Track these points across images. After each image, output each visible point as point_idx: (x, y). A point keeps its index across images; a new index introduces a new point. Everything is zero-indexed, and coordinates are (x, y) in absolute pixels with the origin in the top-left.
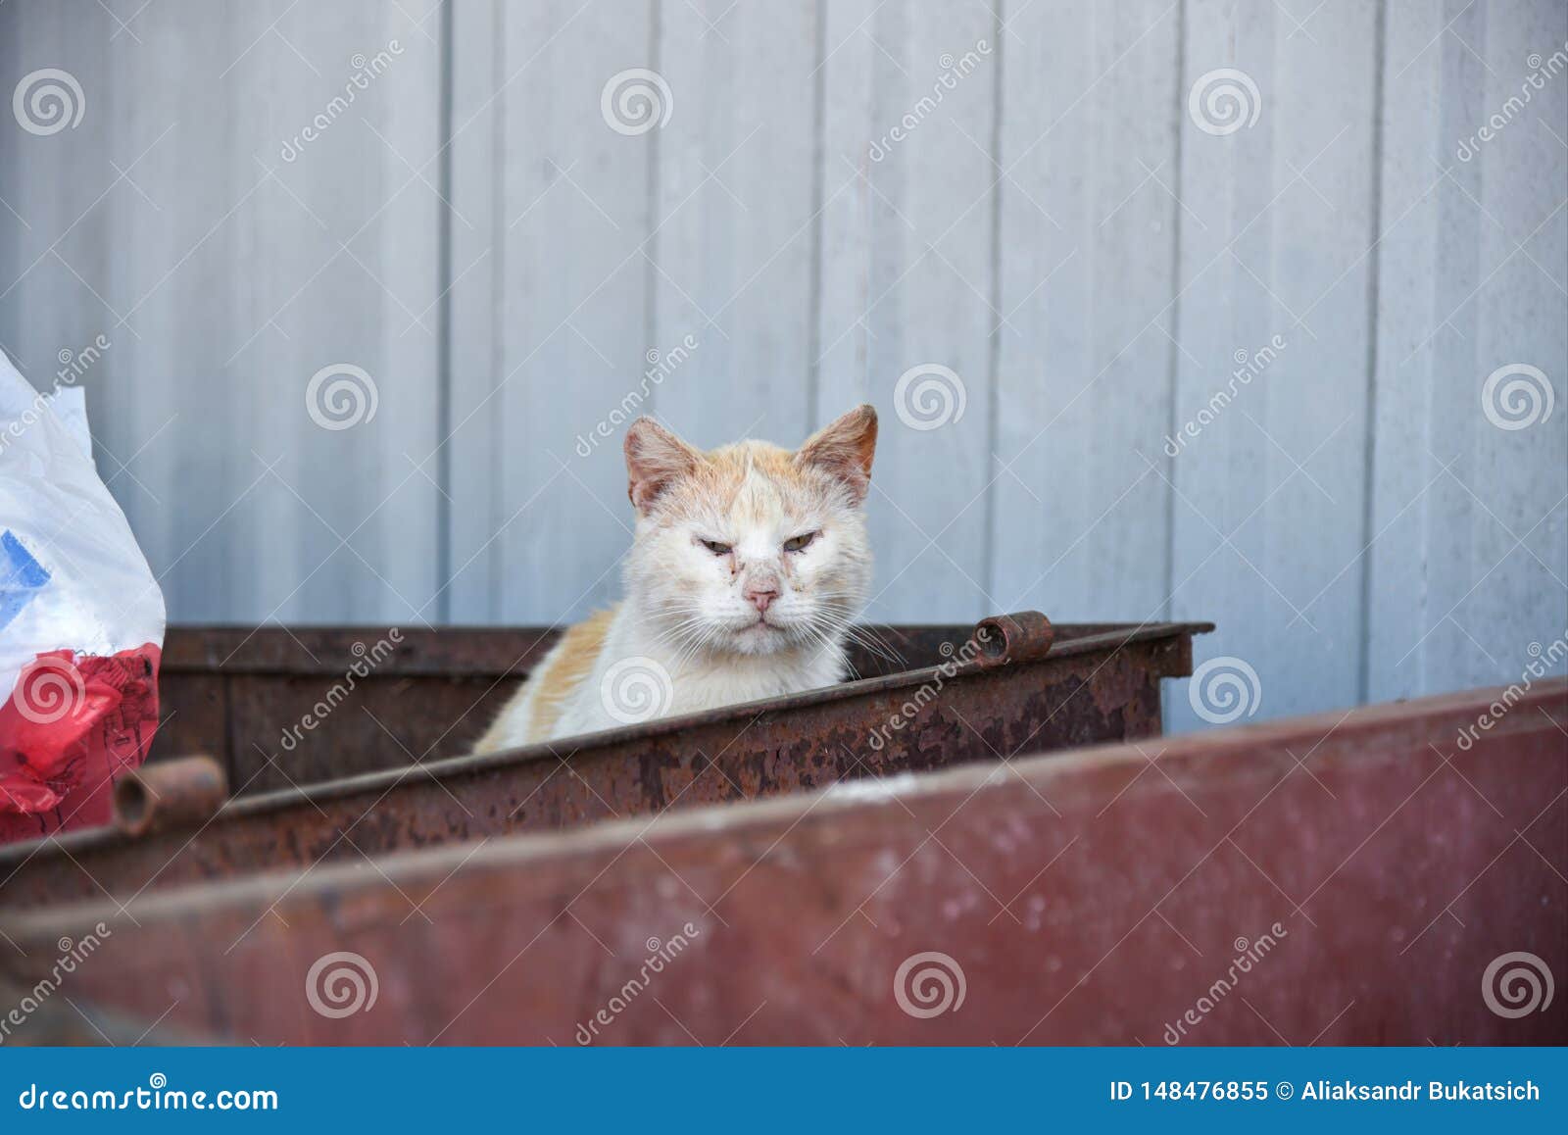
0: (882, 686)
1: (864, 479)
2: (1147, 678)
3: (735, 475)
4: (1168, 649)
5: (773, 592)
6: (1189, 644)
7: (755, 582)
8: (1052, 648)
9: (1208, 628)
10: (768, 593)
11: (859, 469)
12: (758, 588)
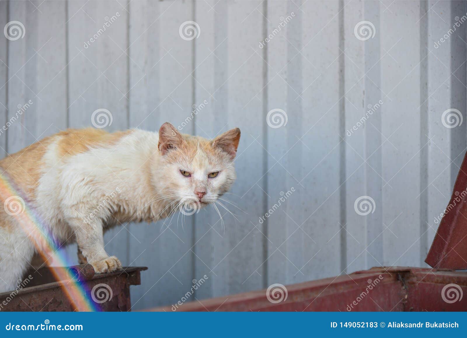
0: (35, 290)
1: (235, 152)
2: (125, 285)
3: (194, 150)
4: (132, 276)
5: (204, 193)
6: (140, 274)
7: (198, 189)
8: (94, 276)
9: (145, 269)
10: (202, 193)
11: (233, 149)
12: (199, 191)
